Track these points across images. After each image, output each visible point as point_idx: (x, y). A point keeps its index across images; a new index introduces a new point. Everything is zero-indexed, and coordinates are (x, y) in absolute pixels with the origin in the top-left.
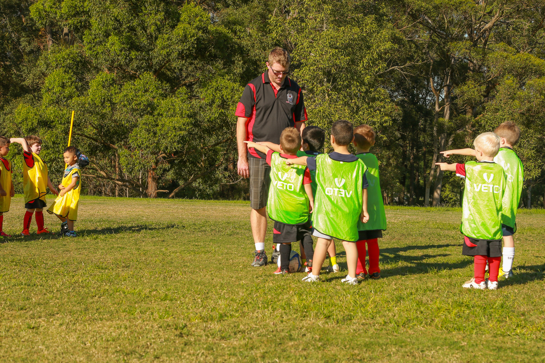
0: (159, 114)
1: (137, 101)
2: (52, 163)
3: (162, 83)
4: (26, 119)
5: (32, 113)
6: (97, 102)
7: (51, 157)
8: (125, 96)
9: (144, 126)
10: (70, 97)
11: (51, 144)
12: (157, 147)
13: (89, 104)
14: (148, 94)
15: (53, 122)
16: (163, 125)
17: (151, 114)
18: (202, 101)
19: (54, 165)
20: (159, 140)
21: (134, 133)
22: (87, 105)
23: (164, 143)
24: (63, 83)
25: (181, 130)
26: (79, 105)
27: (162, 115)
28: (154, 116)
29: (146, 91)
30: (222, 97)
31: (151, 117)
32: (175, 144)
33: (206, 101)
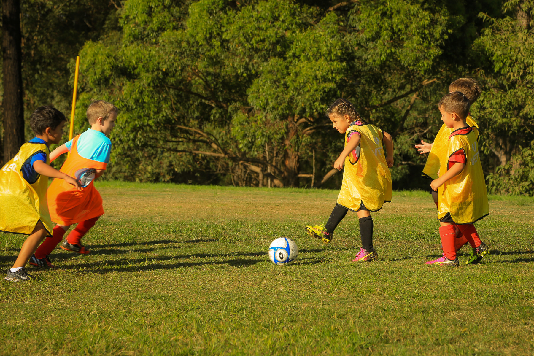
0: (294, 56)
1: (259, 36)
2: (137, 133)
3: (301, 7)
4: (94, 63)
5: (102, 54)
6: (199, 38)
7: (136, 125)
8: (241, 28)
9: (270, 76)
10: (161, 29)
11: (132, 103)
12: (289, 108)
13: (188, 42)
14: (277, 24)
15: (135, 68)
16: (297, 74)
17: (282, 55)
18: (362, 35)
19: (139, 136)
20: (292, 99)
21: (253, 88)
22: (184, 44)
23: (301, 102)
24: (151, 8)
25: (325, 80)
26: (171, 43)
27: (298, 57)
28: (285, 59)
29: (276, 19)
30: (392, 28)
31: (280, 61)
32: (317, 104)
33: (366, 35)
